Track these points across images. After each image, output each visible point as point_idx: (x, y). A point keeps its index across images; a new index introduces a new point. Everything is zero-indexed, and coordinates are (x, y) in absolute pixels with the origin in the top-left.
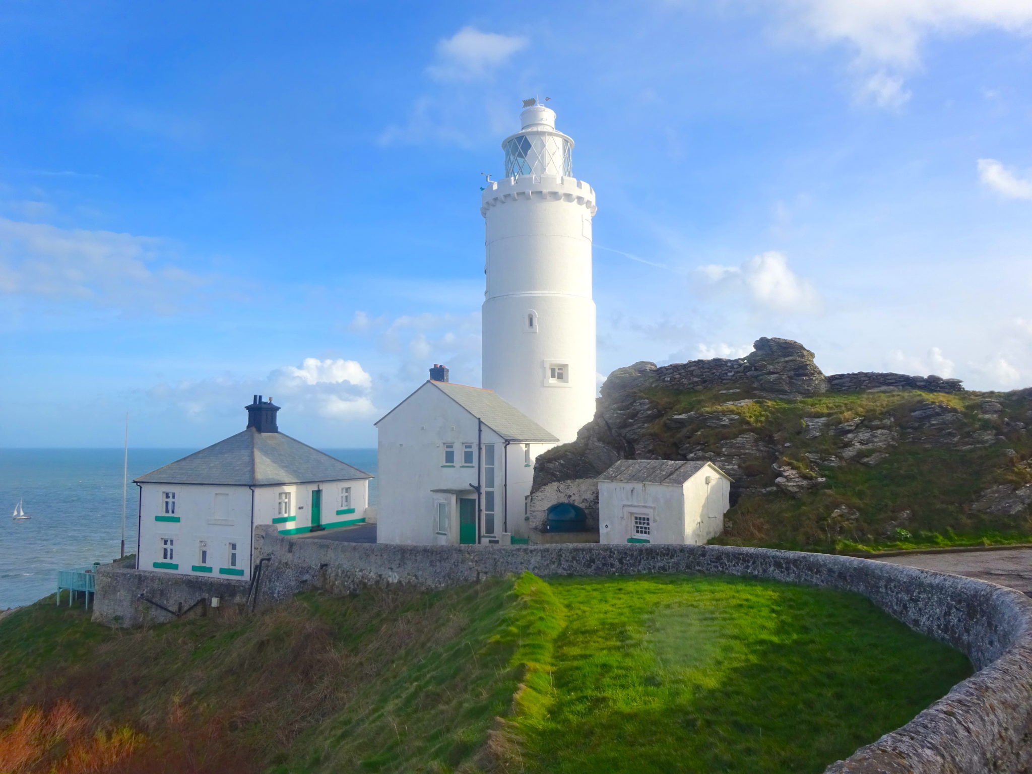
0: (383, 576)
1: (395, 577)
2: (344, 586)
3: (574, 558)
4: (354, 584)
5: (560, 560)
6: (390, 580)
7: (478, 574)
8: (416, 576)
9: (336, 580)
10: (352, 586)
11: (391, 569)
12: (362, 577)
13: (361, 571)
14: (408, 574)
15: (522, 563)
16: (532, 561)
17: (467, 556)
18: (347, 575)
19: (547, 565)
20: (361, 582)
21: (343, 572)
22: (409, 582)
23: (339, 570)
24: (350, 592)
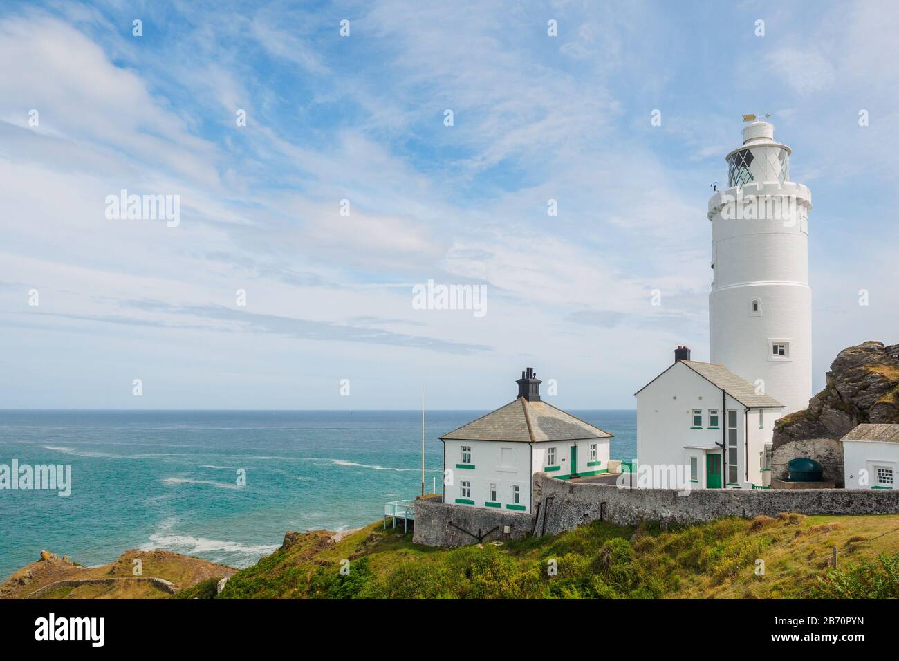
0: (657, 512)
1: (668, 513)
2: (623, 519)
3: (833, 500)
4: (631, 518)
5: (820, 501)
6: (664, 515)
7: (744, 511)
8: (687, 512)
9: (614, 514)
10: (629, 519)
11: (665, 506)
12: (639, 513)
13: (637, 507)
14: (680, 511)
15: (784, 503)
16: (794, 502)
17: (734, 497)
18: (623, 511)
19: (808, 505)
20: (637, 516)
21: (620, 508)
22: (681, 516)
23: (617, 507)
24: (628, 524)
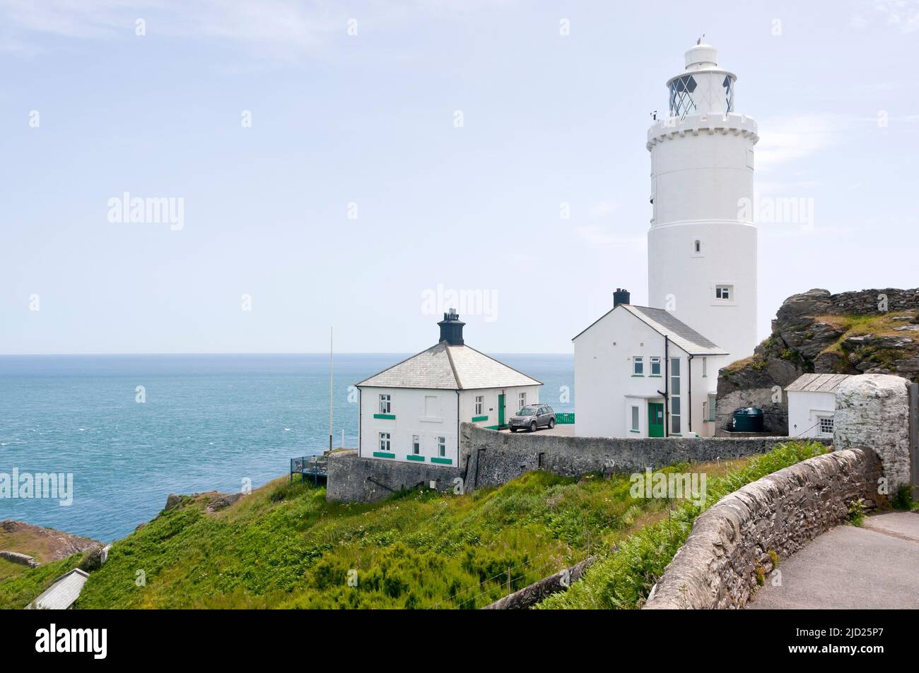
0: (600, 462)
1: (612, 463)
2: (563, 470)
4: (572, 469)
6: (607, 465)
8: (632, 462)
9: (554, 465)
11: (608, 456)
12: (580, 463)
13: (579, 458)
14: (624, 460)
18: (563, 461)
20: (578, 467)
21: (560, 459)
22: (625, 466)
23: (557, 458)
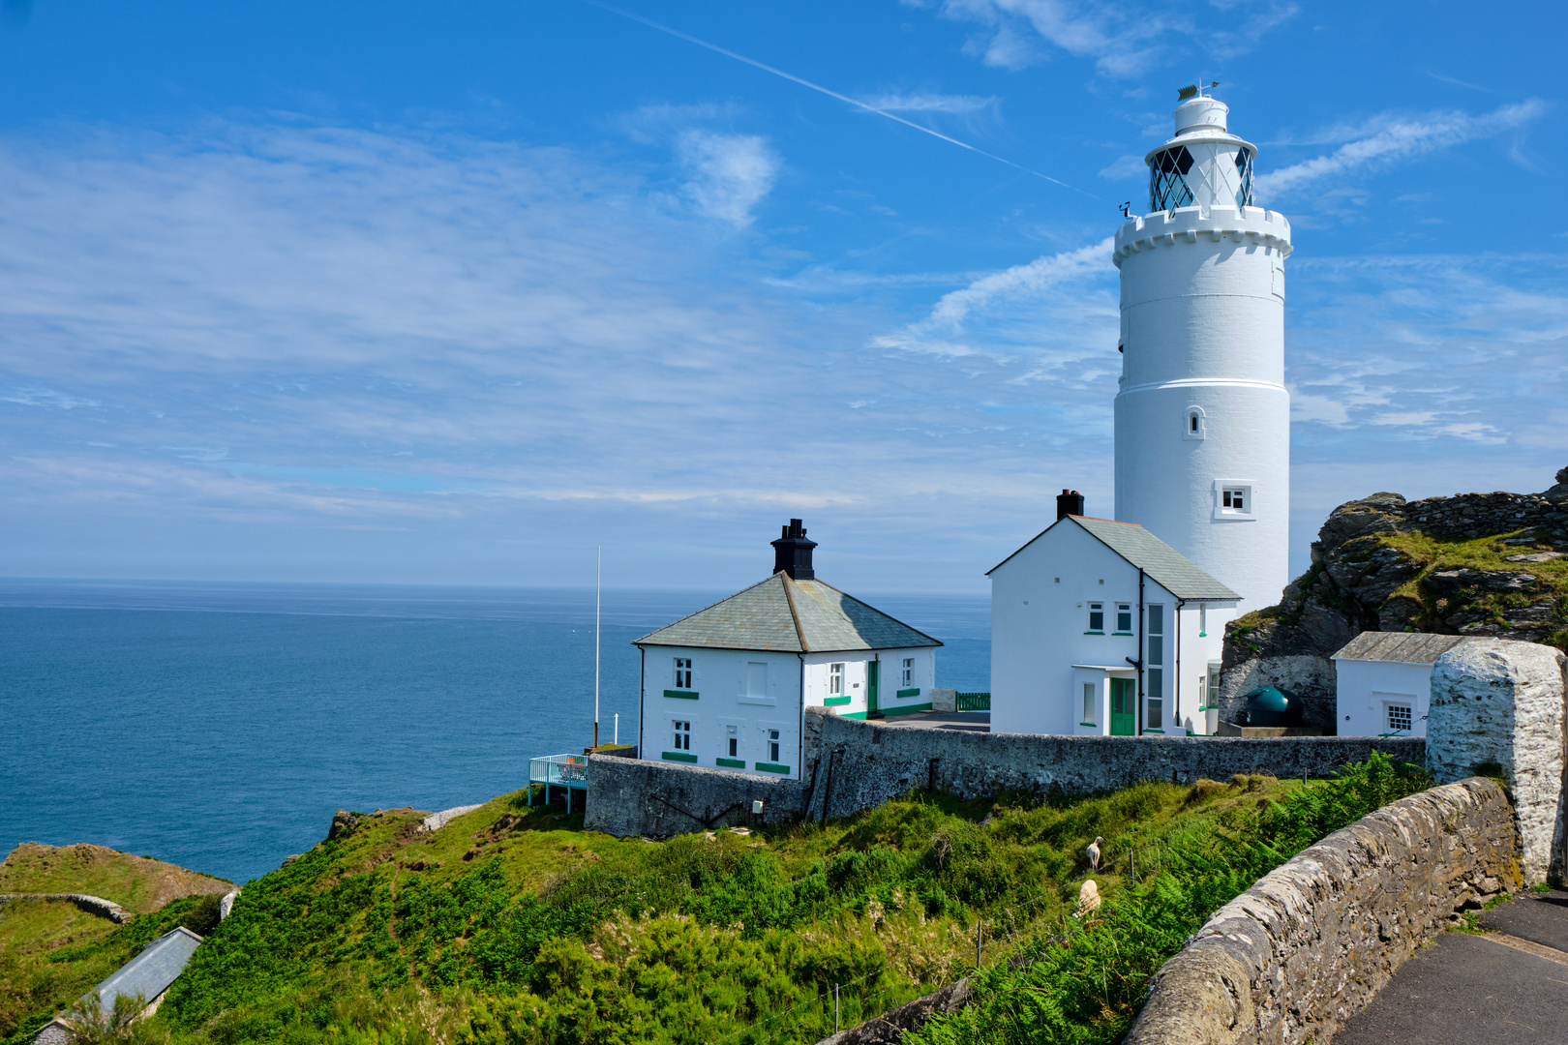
0: (1029, 775)
1: (1048, 776)
2: (968, 788)
3: (1317, 754)
4: (983, 786)
5: (1297, 756)
6: (1041, 780)
7: (1175, 773)
8: (1081, 776)
10: (980, 788)
11: (1042, 766)
12: (997, 776)
13: (994, 768)
14: (1069, 773)
15: (1240, 760)
16: (1256, 758)
17: (1159, 750)
18: (969, 773)
19: (1278, 762)
20: (994, 783)
21: (965, 769)
22: (1070, 783)
23: (960, 768)
24: (978, 795)
